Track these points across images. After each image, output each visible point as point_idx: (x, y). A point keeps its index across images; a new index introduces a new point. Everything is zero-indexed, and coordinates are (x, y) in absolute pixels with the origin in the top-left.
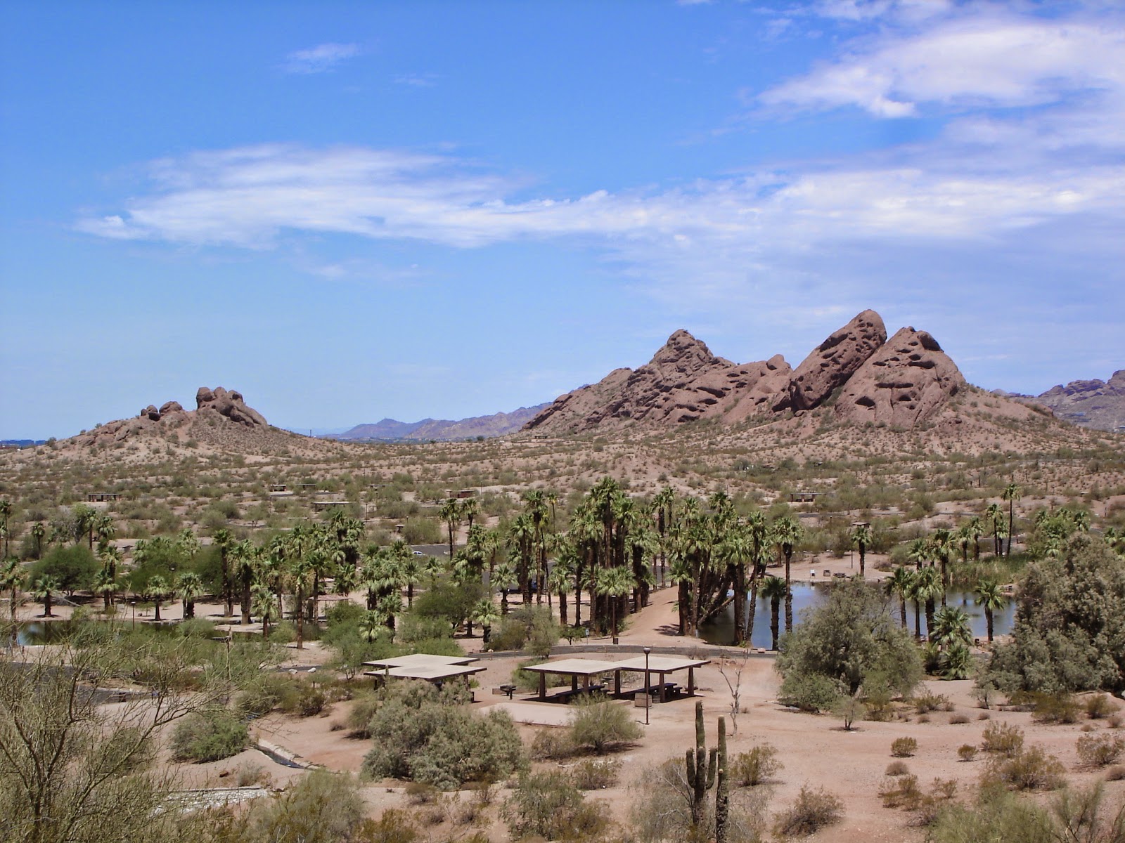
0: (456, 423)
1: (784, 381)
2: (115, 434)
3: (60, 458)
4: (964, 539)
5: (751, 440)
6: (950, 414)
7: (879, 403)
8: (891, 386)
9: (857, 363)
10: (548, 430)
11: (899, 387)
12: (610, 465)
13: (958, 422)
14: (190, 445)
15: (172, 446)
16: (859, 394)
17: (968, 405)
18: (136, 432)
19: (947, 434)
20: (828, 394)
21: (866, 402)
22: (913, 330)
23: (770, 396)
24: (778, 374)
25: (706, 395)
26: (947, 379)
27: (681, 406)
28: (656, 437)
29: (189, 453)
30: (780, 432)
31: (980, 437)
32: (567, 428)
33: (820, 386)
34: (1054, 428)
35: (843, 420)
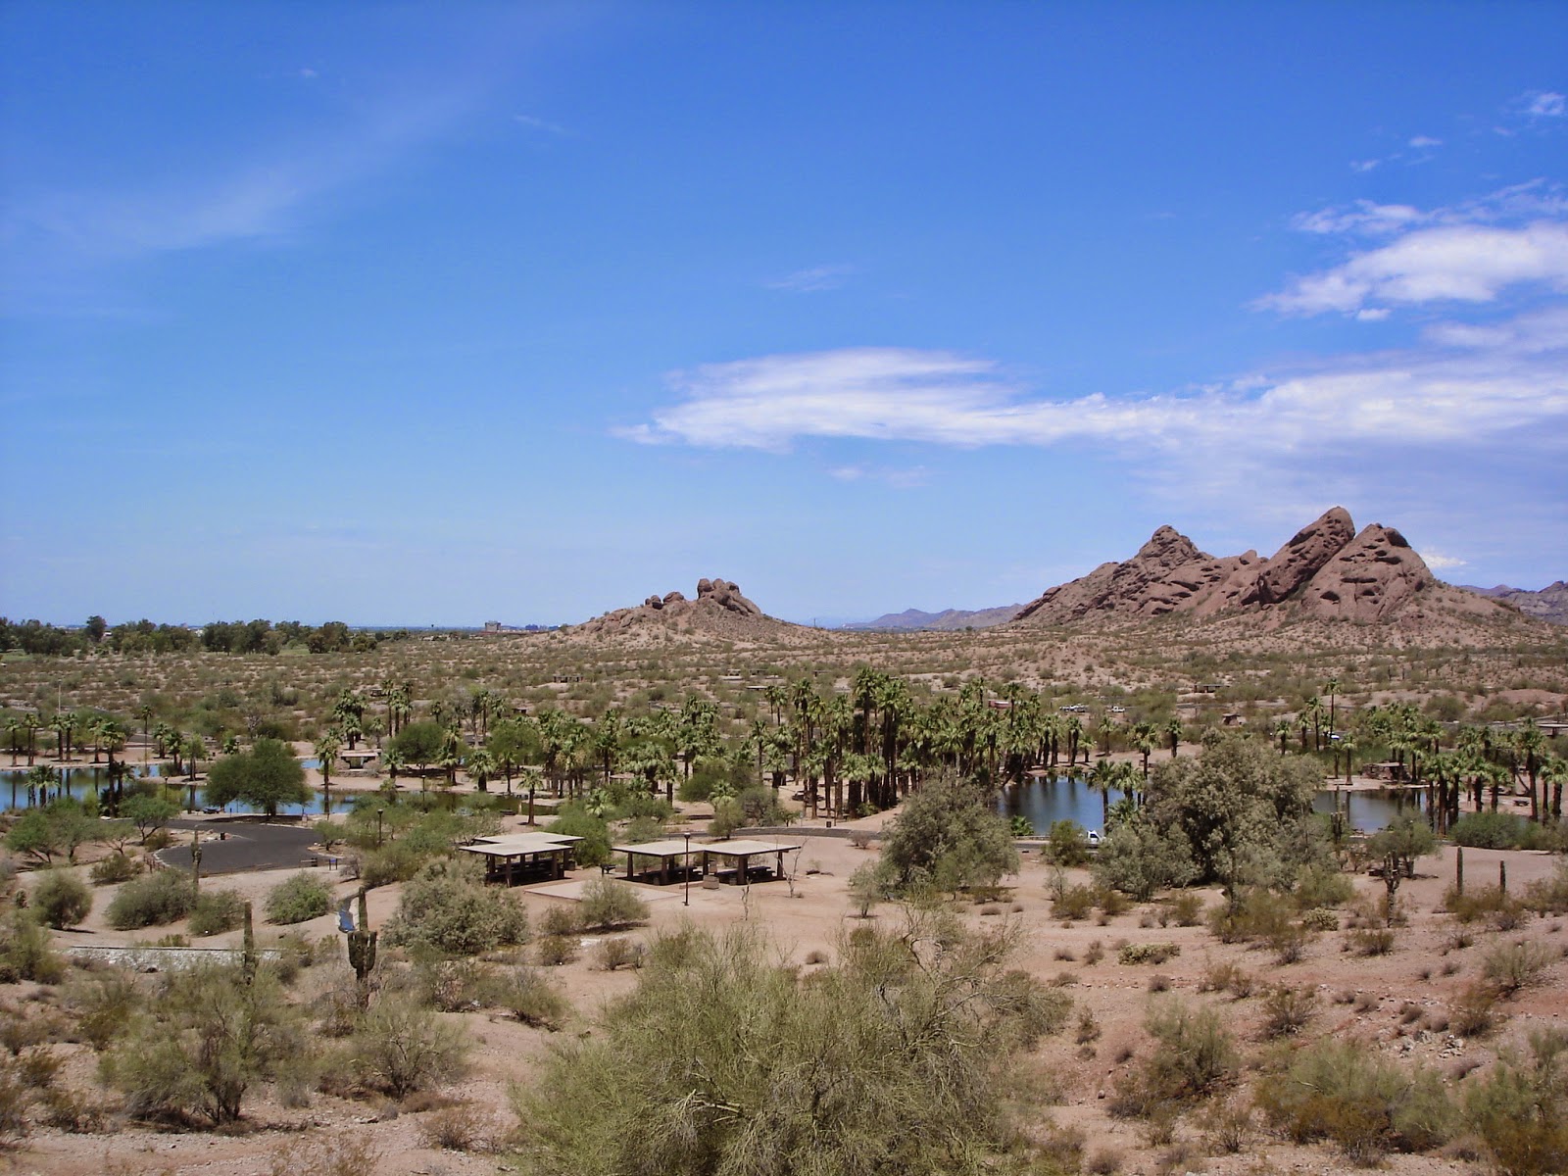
0: (975, 613)
1: (1253, 576)
2: (622, 621)
3: (570, 642)
4: (1282, 732)
5: (1217, 632)
6: (1412, 608)
7: (1343, 598)
8: (1355, 581)
9: (1325, 558)
10: (1036, 620)
11: (1363, 582)
12: (1040, 655)
13: (1419, 617)
14: (688, 632)
15: (670, 633)
16: (1325, 589)
17: (1433, 601)
18: (640, 620)
19: (1409, 628)
20: (1295, 588)
21: (1331, 596)
22: (1380, 527)
23: (1242, 590)
24: (1250, 569)
25: (1179, 589)
26: (1413, 575)
27: (1156, 600)
28: (1129, 628)
29: (685, 639)
30: (1246, 624)
31: (1441, 632)
32: (1054, 619)
33: (1287, 580)
34: (1518, 623)
35: (1308, 614)
